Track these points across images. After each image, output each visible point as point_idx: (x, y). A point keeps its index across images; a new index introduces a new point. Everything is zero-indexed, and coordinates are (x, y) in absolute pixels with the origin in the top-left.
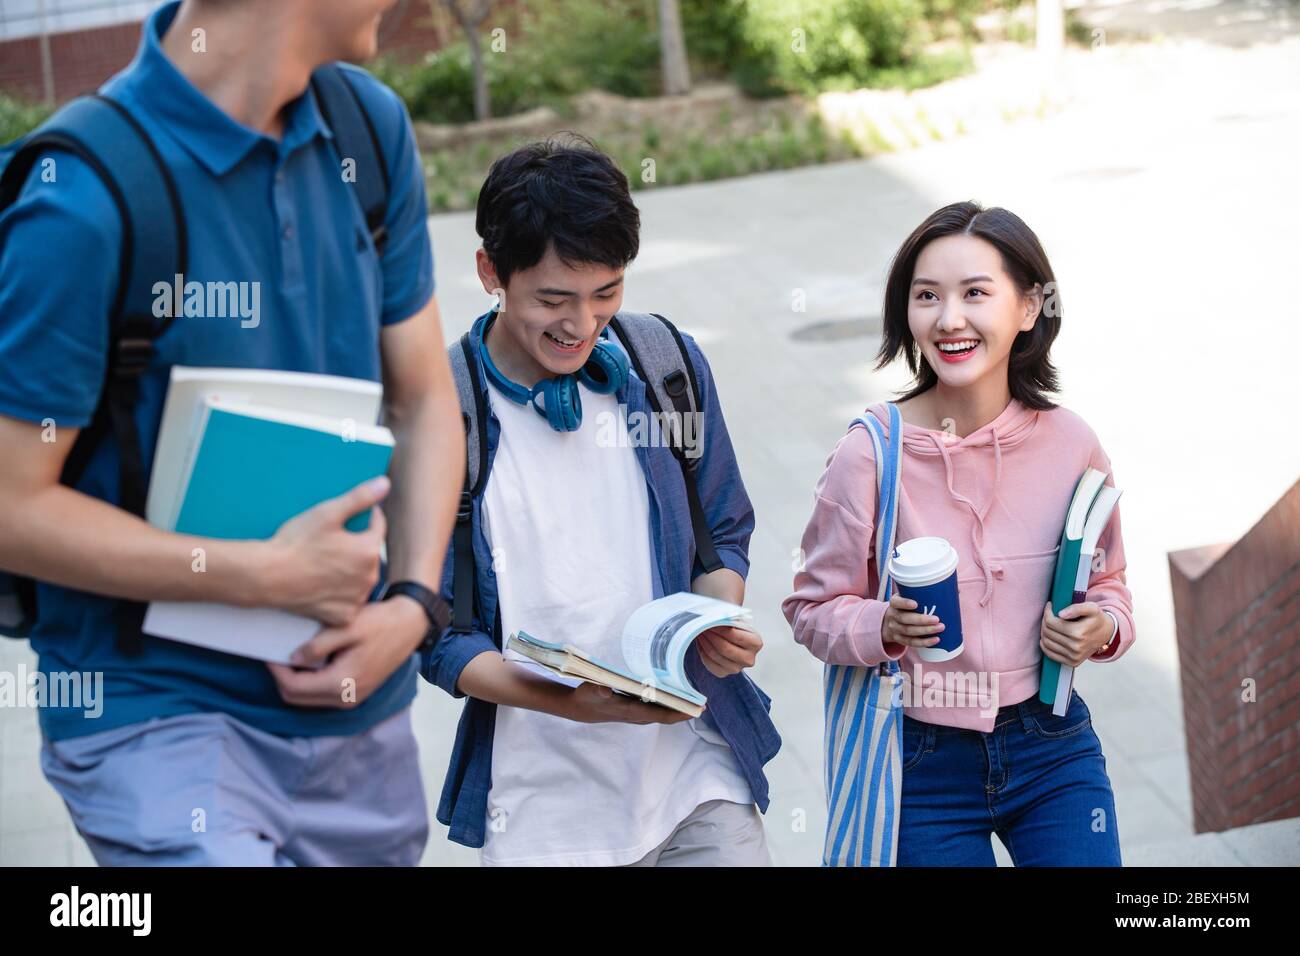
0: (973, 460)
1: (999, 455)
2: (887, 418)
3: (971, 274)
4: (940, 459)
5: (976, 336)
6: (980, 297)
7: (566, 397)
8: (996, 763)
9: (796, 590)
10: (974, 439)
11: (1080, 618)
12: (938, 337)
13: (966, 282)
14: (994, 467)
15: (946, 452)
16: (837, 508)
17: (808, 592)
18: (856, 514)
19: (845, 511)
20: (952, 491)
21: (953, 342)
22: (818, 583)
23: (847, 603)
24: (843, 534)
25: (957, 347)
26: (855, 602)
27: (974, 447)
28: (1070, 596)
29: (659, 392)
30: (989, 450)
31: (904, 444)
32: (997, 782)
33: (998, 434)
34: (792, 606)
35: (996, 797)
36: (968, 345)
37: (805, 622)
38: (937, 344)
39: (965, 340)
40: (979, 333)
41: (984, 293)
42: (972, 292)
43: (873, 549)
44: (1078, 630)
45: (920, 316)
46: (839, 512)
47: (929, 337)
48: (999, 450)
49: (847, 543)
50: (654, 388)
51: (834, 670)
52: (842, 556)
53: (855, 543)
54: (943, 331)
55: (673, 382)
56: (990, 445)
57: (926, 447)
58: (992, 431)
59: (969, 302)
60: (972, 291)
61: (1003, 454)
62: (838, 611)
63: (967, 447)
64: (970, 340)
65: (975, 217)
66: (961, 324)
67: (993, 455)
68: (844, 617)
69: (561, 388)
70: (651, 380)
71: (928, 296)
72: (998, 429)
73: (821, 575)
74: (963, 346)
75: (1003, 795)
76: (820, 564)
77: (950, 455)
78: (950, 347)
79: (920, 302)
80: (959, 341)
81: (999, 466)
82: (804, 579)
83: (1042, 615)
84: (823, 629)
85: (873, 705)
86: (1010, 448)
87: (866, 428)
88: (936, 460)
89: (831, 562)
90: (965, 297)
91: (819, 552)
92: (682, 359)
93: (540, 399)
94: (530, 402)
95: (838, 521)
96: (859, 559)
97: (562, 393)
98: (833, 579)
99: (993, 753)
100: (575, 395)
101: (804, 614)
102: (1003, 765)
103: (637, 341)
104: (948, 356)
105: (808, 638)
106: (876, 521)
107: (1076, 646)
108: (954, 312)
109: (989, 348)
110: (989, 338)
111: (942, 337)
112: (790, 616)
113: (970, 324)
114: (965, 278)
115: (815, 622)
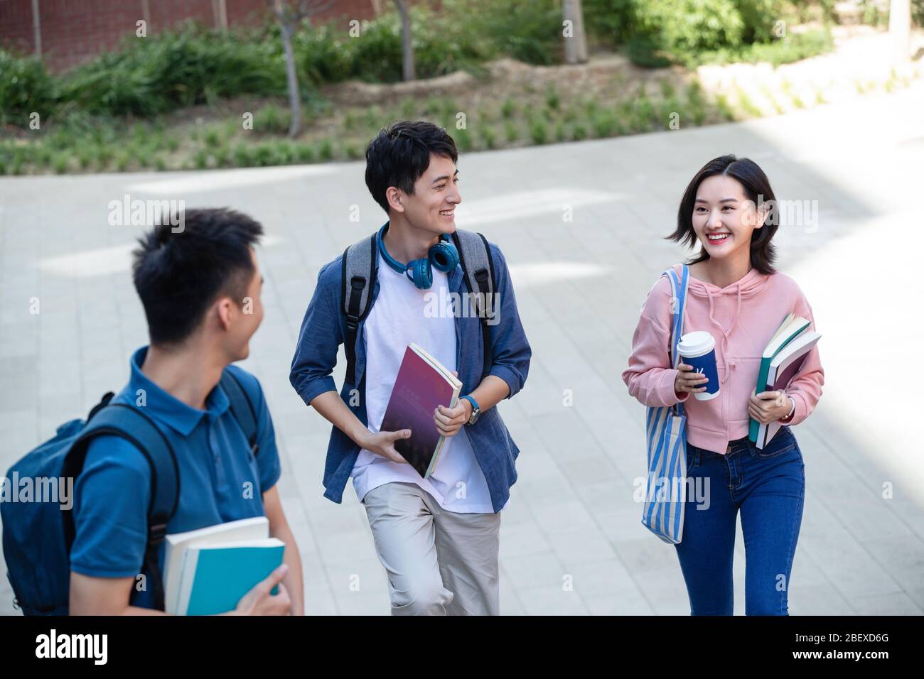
0: (727, 302)
1: (740, 300)
2: (681, 273)
3: (726, 197)
4: (708, 299)
5: (729, 232)
6: (729, 210)
7: (424, 270)
8: (734, 473)
9: (630, 366)
10: (727, 290)
11: (769, 399)
12: (707, 232)
13: (723, 202)
14: (736, 308)
15: (711, 296)
16: (650, 321)
17: (635, 368)
18: (660, 325)
19: (654, 323)
20: (712, 319)
21: (715, 235)
22: (641, 363)
23: (656, 372)
24: (654, 336)
25: (717, 237)
26: (660, 371)
27: (728, 294)
28: (764, 387)
29: (472, 278)
30: (735, 297)
31: (689, 289)
32: (735, 482)
33: (741, 288)
34: (627, 375)
35: (735, 492)
36: (724, 236)
37: (634, 384)
38: (707, 235)
39: (722, 234)
40: (729, 230)
41: (732, 208)
42: (726, 208)
43: (670, 346)
44: (766, 406)
45: (698, 219)
46: (651, 324)
47: (703, 231)
48: (740, 297)
49: (657, 341)
50: (469, 276)
51: (652, 410)
52: (653, 348)
53: (660, 341)
54: (709, 229)
55: (481, 274)
56: (736, 294)
57: (700, 292)
58: (738, 286)
59: (724, 213)
60: (726, 206)
61: (743, 300)
62: (652, 376)
63: (724, 294)
64: (725, 233)
65: (730, 165)
66: (719, 224)
67: (737, 300)
68: (655, 379)
69: (422, 265)
70: (468, 271)
71: (703, 209)
72: (742, 285)
73: (642, 358)
74: (721, 237)
75: (739, 490)
76: (642, 352)
77: (713, 297)
78: (713, 237)
79: (698, 212)
80: (719, 234)
81: (739, 306)
82: (634, 361)
83: (750, 395)
84: (643, 387)
85: (669, 432)
86: (748, 296)
87: (669, 277)
88: (705, 300)
89: (648, 351)
90: (722, 209)
91: (640, 346)
92: (488, 262)
93: (410, 272)
94: (405, 272)
95: (650, 329)
96: (663, 349)
97: (422, 268)
98: (649, 360)
99: (732, 467)
100: (429, 270)
101: (633, 380)
102: (738, 473)
103: (465, 248)
104: (713, 242)
105: (636, 392)
106: (671, 330)
107: (764, 414)
108: (716, 219)
109: (736, 238)
110: (736, 233)
111: (709, 233)
112: (627, 381)
113: (724, 224)
114: (722, 199)
115: (639, 383)
